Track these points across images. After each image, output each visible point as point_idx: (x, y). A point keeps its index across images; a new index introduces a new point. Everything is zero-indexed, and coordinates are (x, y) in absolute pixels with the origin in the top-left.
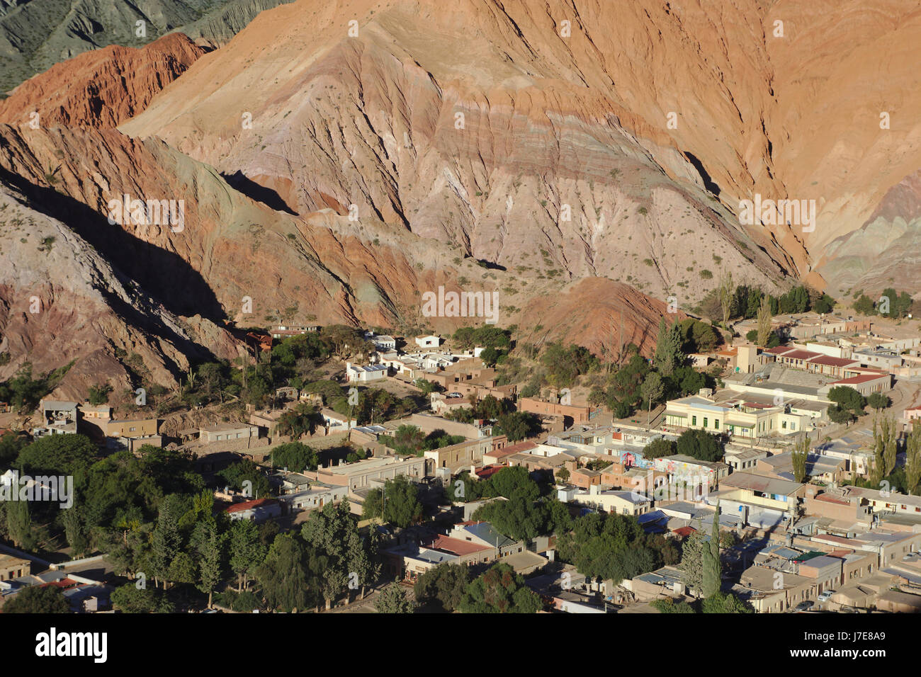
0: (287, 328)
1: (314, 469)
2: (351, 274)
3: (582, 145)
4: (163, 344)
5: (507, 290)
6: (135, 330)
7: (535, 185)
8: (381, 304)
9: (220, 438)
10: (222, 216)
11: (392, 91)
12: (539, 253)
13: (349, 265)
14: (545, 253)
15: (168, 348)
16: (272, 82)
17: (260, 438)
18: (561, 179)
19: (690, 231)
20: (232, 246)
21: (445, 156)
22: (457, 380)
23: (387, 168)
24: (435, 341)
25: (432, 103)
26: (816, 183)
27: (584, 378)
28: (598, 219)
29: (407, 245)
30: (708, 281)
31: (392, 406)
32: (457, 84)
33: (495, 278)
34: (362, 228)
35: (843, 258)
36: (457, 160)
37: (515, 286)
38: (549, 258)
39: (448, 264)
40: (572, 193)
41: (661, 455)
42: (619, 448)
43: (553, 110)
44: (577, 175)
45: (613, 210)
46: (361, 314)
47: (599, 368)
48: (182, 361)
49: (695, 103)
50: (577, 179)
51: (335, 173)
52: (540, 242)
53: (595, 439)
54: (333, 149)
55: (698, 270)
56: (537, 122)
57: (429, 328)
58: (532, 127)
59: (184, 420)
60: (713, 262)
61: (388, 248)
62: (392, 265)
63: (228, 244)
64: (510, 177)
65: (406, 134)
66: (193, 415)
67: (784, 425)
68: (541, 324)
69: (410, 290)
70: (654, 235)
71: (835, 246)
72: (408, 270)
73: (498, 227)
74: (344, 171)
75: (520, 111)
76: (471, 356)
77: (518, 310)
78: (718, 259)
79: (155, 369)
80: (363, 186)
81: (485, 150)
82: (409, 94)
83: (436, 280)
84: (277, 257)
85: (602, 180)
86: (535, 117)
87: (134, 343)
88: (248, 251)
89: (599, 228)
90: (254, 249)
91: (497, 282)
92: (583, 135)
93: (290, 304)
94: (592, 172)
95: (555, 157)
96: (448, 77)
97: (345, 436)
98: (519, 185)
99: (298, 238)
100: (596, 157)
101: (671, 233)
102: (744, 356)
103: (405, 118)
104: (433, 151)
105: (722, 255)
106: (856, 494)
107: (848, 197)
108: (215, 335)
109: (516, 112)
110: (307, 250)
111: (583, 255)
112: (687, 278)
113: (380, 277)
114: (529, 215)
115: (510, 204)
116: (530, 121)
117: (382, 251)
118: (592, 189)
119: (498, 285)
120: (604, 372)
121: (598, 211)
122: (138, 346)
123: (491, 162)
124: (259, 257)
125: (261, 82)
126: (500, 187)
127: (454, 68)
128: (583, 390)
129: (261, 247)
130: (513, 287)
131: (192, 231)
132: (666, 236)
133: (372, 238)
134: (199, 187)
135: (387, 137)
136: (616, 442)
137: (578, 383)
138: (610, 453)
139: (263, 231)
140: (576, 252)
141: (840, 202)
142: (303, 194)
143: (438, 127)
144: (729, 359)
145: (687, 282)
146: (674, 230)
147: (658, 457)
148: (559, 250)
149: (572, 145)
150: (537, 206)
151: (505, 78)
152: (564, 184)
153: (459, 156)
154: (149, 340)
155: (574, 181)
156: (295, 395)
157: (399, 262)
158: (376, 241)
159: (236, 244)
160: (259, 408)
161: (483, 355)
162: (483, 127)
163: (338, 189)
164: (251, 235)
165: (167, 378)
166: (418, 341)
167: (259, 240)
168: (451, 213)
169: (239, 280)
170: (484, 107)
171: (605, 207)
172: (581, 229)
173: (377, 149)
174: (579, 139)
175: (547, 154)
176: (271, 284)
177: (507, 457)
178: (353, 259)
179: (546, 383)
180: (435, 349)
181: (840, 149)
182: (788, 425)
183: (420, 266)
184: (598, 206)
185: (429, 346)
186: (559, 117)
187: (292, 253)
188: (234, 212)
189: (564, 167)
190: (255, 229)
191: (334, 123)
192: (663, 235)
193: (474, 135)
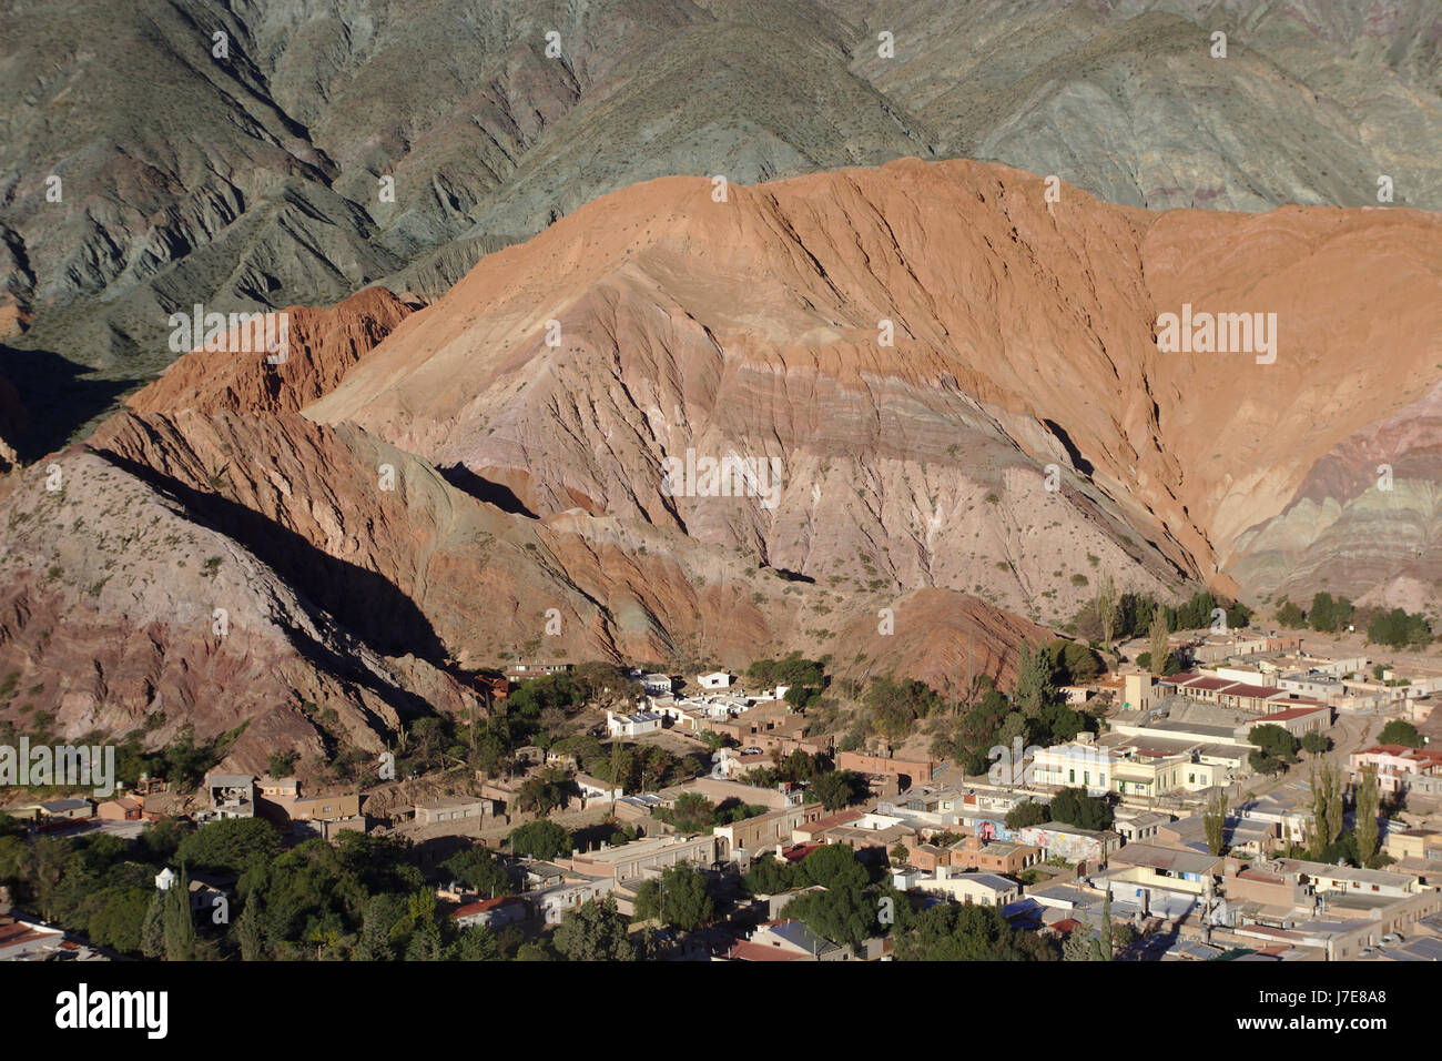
0: (528, 668)
1: (568, 855)
2: (611, 593)
3: (909, 415)
4: (365, 694)
5: (817, 609)
6: (328, 677)
7: (849, 471)
8: (651, 633)
9: (442, 818)
10: (438, 524)
11: (658, 352)
12: (858, 559)
13: (607, 582)
14: (865, 559)
15: (371, 699)
16: (500, 346)
17: (495, 815)
18: (883, 460)
19: (1055, 524)
20: (452, 562)
21: (730, 435)
22: (754, 730)
23: (654, 453)
24: (723, 679)
25: (710, 366)
26: (1219, 456)
27: (923, 723)
28: (934, 512)
29: (682, 553)
30: (1083, 589)
31: (669, 768)
32: (742, 339)
33: (800, 593)
34: (622, 533)
35: (1261, 553)
36: (746, 440)
37: (828, 602)
38: (871, 564)
39: (738, 576)
40: (898, 479)
41: (1029, 824)
42: (974, 816)
43: (869, 370)
44: (904, 454)
45: (953, 498)
46: (625, 647)
47: (942, 709)
48: (390, 716)
49: (1056, 356)
50: (904, 459)
51: (586, 461)
52: (858, 544)
53: (941, 804)
54: (582, 431)
55: (1068, 575)
56: (848, 387)
57: (715, 662)
58: (843, 394)
59: (394, 794)
60: (1088, 563)
61: (658, 557)
62: (663, 580)
63: (447, 559)
64: (816, 459)
65: (677, 407)
66: (407, 788)
67: (1192, 779)
68: (864, 652)
69: (688, 614)
70: (1009, 530)
71: (1248, 538)
72: (686, 586)
73: (802, 525)
74: (597, 459)
75: (827, 373)
76: (771, 698)
77: (834, 635)
78: (1094, 560)
79: (354, 727)
80: (622, 477)
81: (781, 424)
82: (681, 355)
83: (723, 599)
84: (511, 574)
85: (937, 460)
86: (846, 381)
87: (326, 694)
88: (474, 567)
89: (935, 523)
90: (482, 565)
91: (804, 598)
92: (910, 401)
93: (531, 637)
94: (923, 450)
95: (874, 431)
96: (731, 331)
97: (607, 810)
98: (827, 469)
99: (539, 549)
100: (928, 431)
101: (1031, 527)
102: (1134, 688)
103: (676, 386)
104: (714, 428)
105: (1099, 554)
106: (1292, 869)
107: (1262, 473)
108: (433, 681)
109: (820, 374)
110: (552, 564)
111: (916, 560)
112: (1054, 586)
113: (648, 597)
114: (842, 510)
115: (817, 495)
116: (839, 386)
117: (649, 562)
118: (925, 472)
119: (804, 602)
120: (949, 714)
121: (933, 501)
122: (332, 698)
123: (791, 440)
124: (489, 575)
125: (489, 346)
126: (803, 473)
127: (738, 319)
128: (922, 738)
129: (491, 562)
130: (824, 604)
131: (399, 543)
132: (1024, 531)
133: (636, 546)
134: (408, 485)
135: (653, 412)
136: (968, 807)
137: (916, 730)
138: (961, 822)
139: (493, 540)
140: (907, 556)
141: (1253, 480)
142: (544, 490)
143: (719, 396)
144: (1114, 692)
145: (1055, 591)
146: (1035, 522)
147: (1025, 826)
148: (885, 553)
149: (896, 415)
150: (853, 496)
151: (804, 330)
152: (886, 467)
153: (748, 435)
154: (347, 690)
155: (900, 462)
156: (540, 757)
157: (672, 576)
158: (642, 549)
159: (457, 559)
160: (493, 776)
161: (788, 696)
162: (779, 396)
163: (590, 483)
164: (477, 546)
165: (371, 739)
166: (701, 679)
167: (489, 553)
168: (740, 510)
169: (463, 606)
170: (778, 369)
171: (943, 496)
172: (912, 525)
173: (640, 429)
174: (905, 407)
175: (863, 427)
176: (505, 610)
177: (825, 832)
178: (611, 574)
179: (873, 731)
180: (724, 689)
181: (1247, 410)
182: (1197, 779)
183: (701, 581)
184: (933, 493)
185: (716, 686)
186: (877, 380)
187: (532, 568)
188: (454, 517)
189: (887, 445)
190: (482, 538)
191: (583, 396)
192: (1020, 530)
193: (766, 406)
